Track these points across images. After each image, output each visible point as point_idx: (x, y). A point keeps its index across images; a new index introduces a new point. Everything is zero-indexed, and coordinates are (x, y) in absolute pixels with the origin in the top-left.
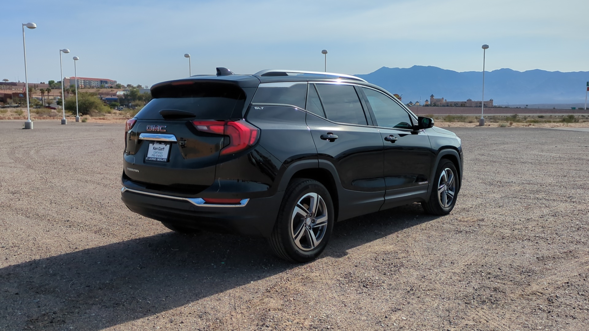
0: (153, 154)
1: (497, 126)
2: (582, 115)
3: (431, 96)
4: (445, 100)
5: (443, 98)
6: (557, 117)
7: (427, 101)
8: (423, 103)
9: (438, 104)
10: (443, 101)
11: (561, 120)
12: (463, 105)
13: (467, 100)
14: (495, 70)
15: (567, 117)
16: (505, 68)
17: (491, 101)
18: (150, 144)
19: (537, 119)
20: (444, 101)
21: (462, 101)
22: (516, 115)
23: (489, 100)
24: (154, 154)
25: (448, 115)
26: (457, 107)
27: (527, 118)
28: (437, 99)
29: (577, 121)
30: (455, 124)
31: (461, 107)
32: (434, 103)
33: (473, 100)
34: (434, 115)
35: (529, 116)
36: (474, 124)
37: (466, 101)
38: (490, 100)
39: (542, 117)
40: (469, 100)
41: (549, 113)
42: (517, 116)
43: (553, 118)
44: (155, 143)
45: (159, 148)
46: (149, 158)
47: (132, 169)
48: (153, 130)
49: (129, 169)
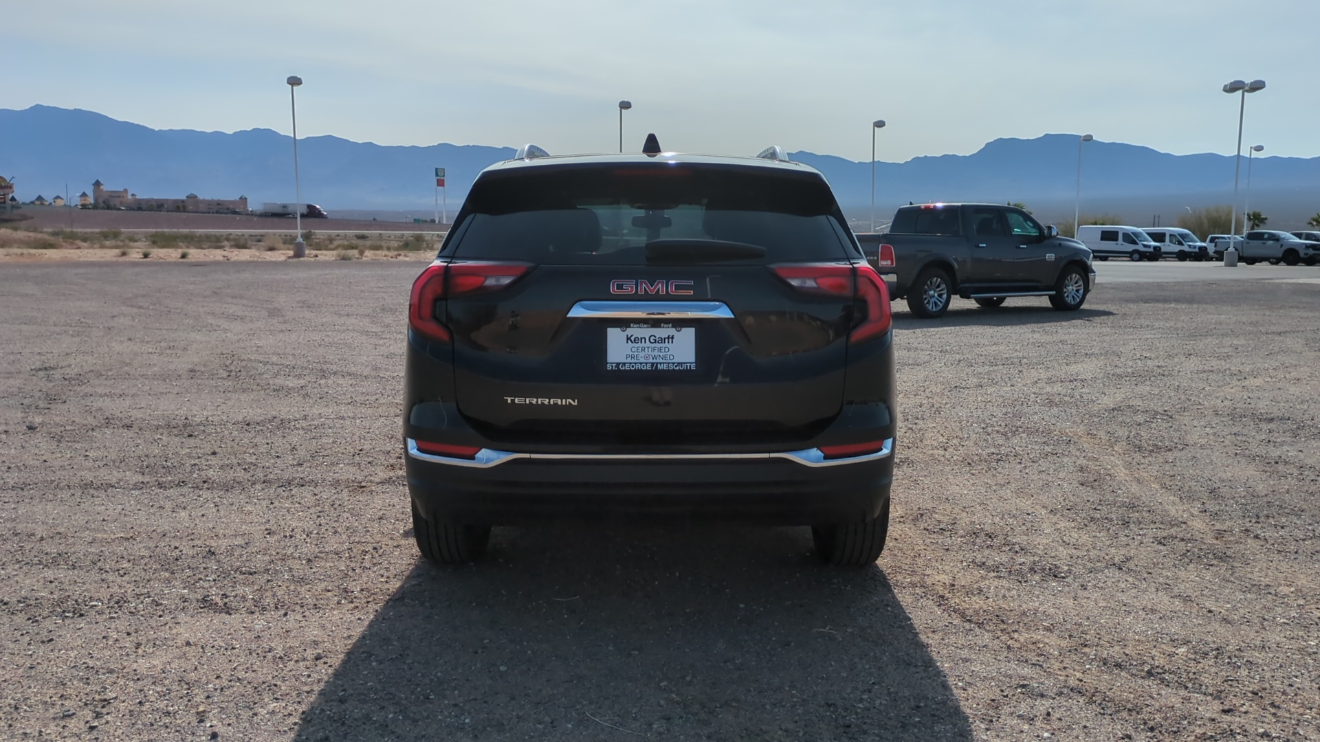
0: (630, 353)
1: (334, 259)
2: (438, 235)
3: (94, 185)
4: (133, 195)
5: (126, 191)
6: (392, 237)
7: (84, 195)
8: (76, 201)
9: (115, 205)
10: (127, 196)
11: (401, 244)
12: (179, 207)
13: (187, 197)
14: (241, 131)
15: (411, 238)
16: (262, 128)
17: (243, 200)
18: (609, 330)
19: (354, 242)
20: (130, 197)
21: (174, 198)
22: (310, 232)
23: (238, 199)
24: (635, 353)
25: (154, 230)
26: (169, 213)
27: (335, 240)
28: (112, 192)
29: (430, 245)
30: (237, 253)
31: (176, 212)
32: (104, 202)
33: (201, 197)
34: (123, 230)
35: (338, 236)
36: (282, 254)
37: (185, 198)
38: (241, 198)
39: (363, 237)
40: (192, 197)
41: (375, 230)
42: (311, 235)
43: (385, 240)
44: (632, 325)
45: (653, 338)
46: (614, 365)
47: (540, 400)
48: (641, 291)
49: (517, 401)
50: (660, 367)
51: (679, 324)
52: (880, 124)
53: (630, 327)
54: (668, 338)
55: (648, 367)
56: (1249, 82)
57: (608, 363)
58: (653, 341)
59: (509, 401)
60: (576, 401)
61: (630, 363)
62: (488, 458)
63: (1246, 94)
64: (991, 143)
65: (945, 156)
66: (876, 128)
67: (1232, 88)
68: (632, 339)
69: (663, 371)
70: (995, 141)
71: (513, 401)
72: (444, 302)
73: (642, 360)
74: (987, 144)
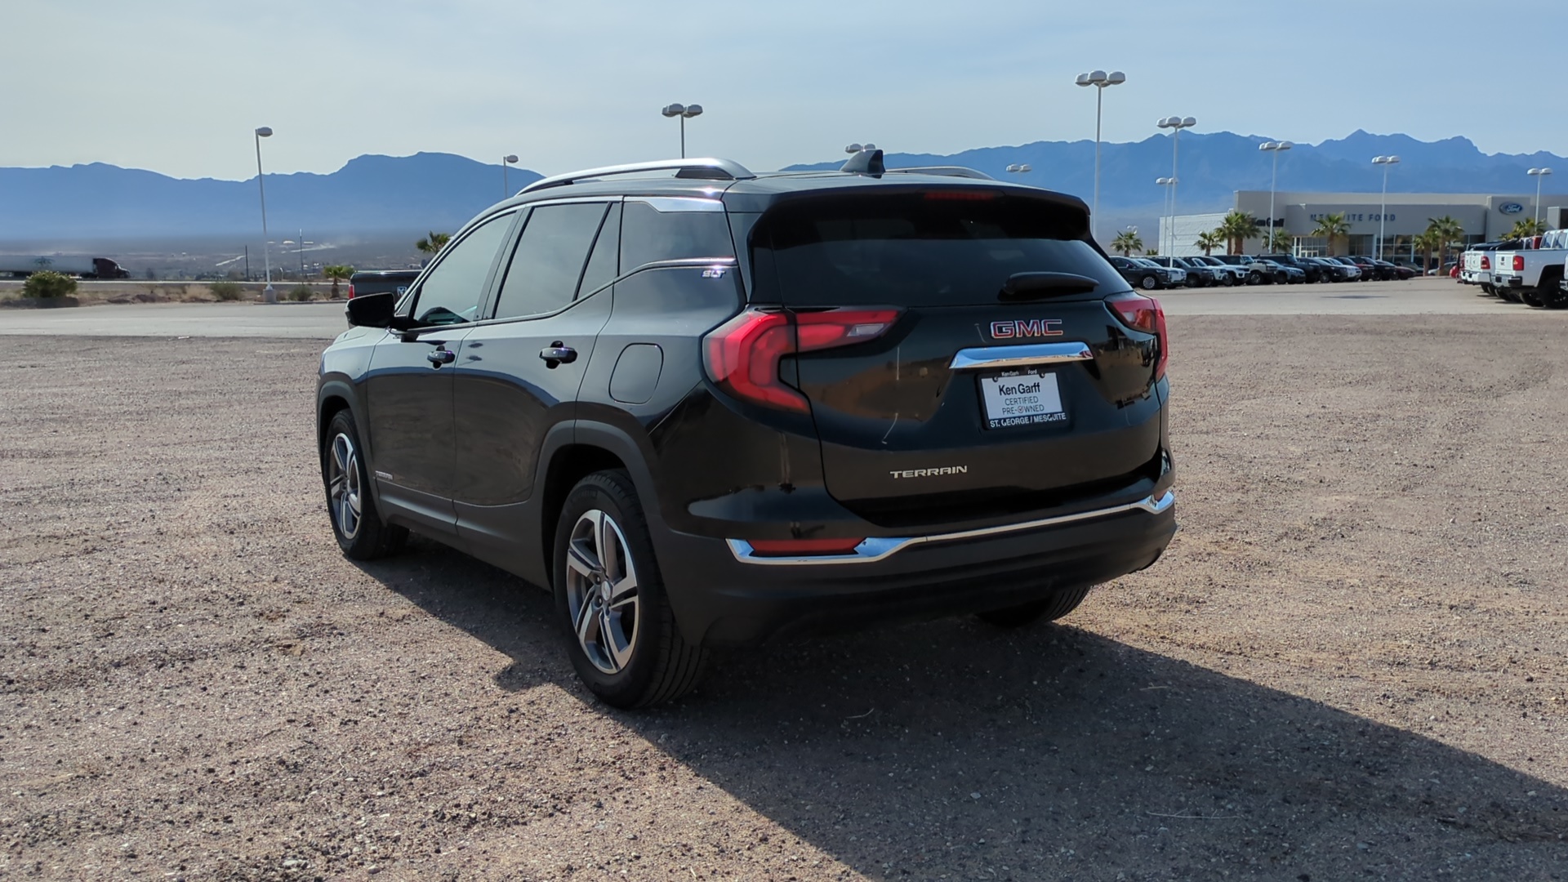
0: (1006, 407)
18: (984, 381)
24: (1010, 406)
44: (1003, 374)
45: (1021, 387)
46: (996, 421)
47: (929, 471)
48: (1020, 334)
49: (904, 474)
50: (1036, 420)
51: (1042, 369)
52: (265, 132)
53: (1001, 376)
54: (1035, 386)
55: (1026, 421)
56: (687, 106)
57: (990, 421)
58: (1022, 391)
59: (896, 476)
60: (966, 467)
61: (1010, 418)
62: (878, 549)
63: (685, 118)
64: (355, 160)
65: (299, 174)
66: (260, 137)
67: (672, 111)
68: (1004, 389)
69: (1039, 423)
70: (359, 158)
71: (900, 475)
72: (793, 362)
73: (1017, 414)
74: (350, 161)
